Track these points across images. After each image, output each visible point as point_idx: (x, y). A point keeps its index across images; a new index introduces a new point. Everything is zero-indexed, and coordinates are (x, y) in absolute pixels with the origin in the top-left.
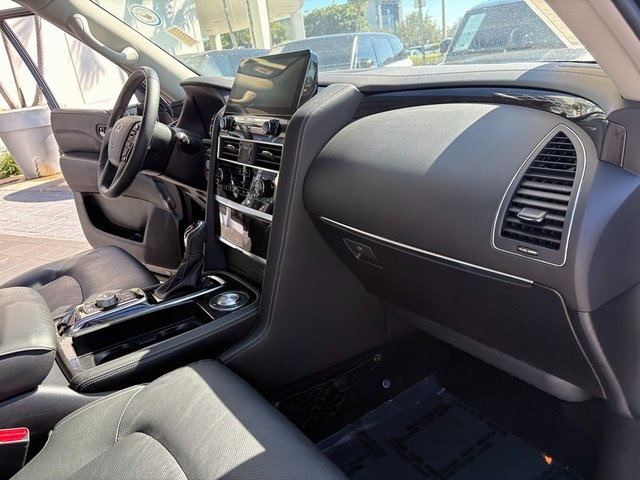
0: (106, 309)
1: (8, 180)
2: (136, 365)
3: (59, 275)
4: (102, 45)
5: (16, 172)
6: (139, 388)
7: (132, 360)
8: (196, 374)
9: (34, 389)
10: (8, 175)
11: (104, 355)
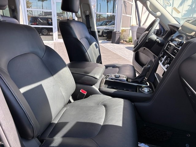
0: (116, 77)
1: (129, 43)
2: (113, 92)
3: (117, 67)
4: (151, 10)
5: (131, 42)
6: (110, 97)
7: (113, 91)
8: (123, 102)
9: (92, 86)
10: (129, 42)
11: (110, 87)
